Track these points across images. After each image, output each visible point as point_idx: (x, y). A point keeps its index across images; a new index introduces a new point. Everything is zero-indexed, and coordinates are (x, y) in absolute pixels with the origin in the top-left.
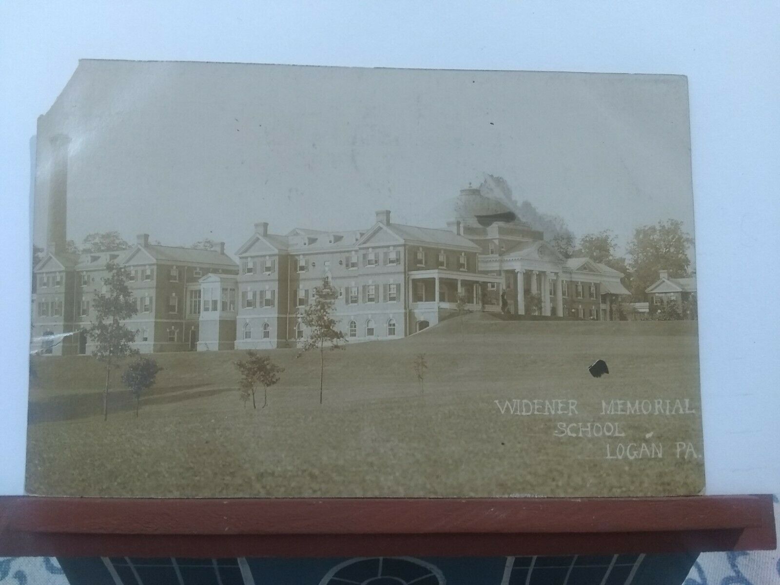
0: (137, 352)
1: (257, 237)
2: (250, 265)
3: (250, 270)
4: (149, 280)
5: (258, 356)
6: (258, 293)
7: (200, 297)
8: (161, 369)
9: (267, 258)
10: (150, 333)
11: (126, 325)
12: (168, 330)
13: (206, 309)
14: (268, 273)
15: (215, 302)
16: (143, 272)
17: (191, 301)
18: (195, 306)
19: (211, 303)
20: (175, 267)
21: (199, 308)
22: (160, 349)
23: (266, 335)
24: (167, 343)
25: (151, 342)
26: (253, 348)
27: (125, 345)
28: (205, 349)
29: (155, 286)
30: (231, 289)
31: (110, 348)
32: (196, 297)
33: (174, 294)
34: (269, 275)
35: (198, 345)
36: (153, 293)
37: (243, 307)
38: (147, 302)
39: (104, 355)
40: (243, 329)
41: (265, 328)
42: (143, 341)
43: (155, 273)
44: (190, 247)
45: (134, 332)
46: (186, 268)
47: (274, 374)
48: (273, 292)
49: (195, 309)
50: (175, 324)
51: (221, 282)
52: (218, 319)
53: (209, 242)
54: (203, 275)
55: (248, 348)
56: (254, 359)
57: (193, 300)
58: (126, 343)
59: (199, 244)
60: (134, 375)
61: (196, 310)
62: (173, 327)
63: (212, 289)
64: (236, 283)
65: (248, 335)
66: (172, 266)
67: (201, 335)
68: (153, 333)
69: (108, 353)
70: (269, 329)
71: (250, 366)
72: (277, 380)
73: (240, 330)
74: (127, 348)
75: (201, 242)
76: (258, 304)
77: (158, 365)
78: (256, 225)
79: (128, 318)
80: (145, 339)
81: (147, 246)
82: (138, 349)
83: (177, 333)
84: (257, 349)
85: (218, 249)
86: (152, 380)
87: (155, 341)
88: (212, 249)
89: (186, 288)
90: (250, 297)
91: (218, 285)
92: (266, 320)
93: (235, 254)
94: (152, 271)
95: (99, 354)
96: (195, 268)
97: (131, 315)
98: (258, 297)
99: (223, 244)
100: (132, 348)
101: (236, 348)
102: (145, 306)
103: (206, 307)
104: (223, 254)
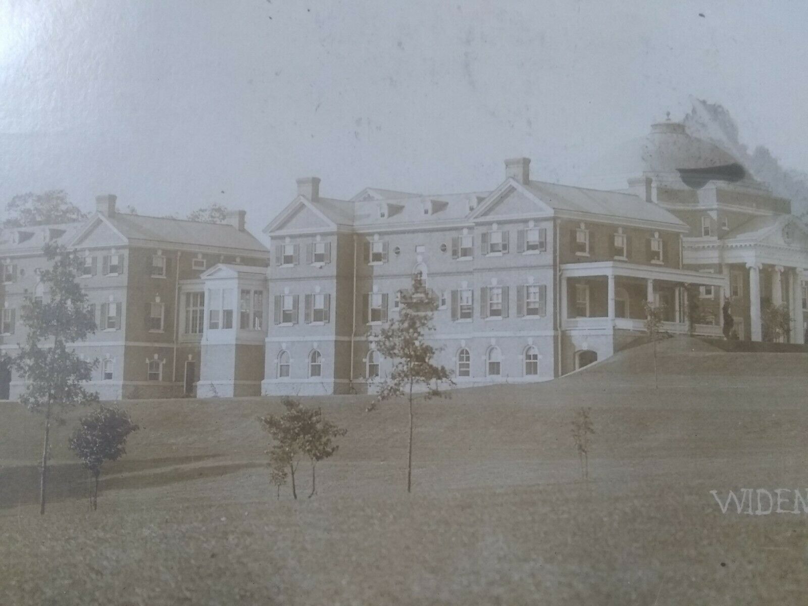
0: (95, 398)
1: (301, 202)
2: (289, 251)
3: (288, 260)
4: (116, 274)
5: (301, 406)
6: (302, 299)
7: (202, 304)
8: (136, 428)
9: (318, 238)
10: (117, 366)
11: (76, 352)
12: (147, 361)
13: (214, 326)
14: (318, 264)
15: (228, 314)
16: (106, 259)
17: (187, 312)
18: (194, 319)
19: (221, 315)
20: (160, 253)
21: (201, 324)
22: (134, 394)
23: (316, 370)
24: (145, 383)
25: (118, 381)
26: (294, 394)
27: (74, 385)
28: (211, 394)
29: (126, 284)
30: (255, 292)
31: (50, 390)
32: (195, 305)
33: (158, 300)
34: (321, 267)
35: (198, 387)
36: (122, 296)
37: (277, 322)
38: (113, 312)
39: (40, 403)
40: (276, 361)
41: (314, 360)
42: (105, 379)
43: (126, 263)
44: (185, 218)
45: (90, 363)
46: (179, 254)
47: (328, 440)
48: (328, 298)
49: (194, 326)
50: (160, 350)
51: (239, 278)
52: (234, 342)
53: (219, 210)
54: (208, 267)
55: (284, 393)
56: (294, 412)
57: (191, 309)
58: (76, 383)
59: (201, 213)
60: (89, 437)
61: (196, 326)
62: (156, 356)
63: (223, 290)
64: (266, 280)
65: (284, 371)
66: (154, 251)
67: (204, 370)
68: (122, 365)
69: (46, 399)
70: (321, 361)
71: (288, 425)
72: (333, 450)
73: (271, 362)
74: (78, 391)
75: (206, 210)
76: (302, 317)
77: (130, 420)
78: (300, 182)
79: (80, 339)
80: (109, 376)
81: (113, 214)
82: (97, 393)
83: (163, 364)
84: (299, 395)
85: (234, 222)
86: (120, 446)
87: (125, 379)
88: (224, 222)
89: (180, 289)
90: (288, 304)
91: (233, 286)
92: (315, 345)
93: (264, 231)
94: (121, 258)
95: (32, 400)
96: (195, 255)
97: (85, 335)
98: (302, 305)
99: (242, 214)
100: (87, 390)
101: (263, 393)
102: (109, 318)
103: (213, 321)
104: (242, 229)
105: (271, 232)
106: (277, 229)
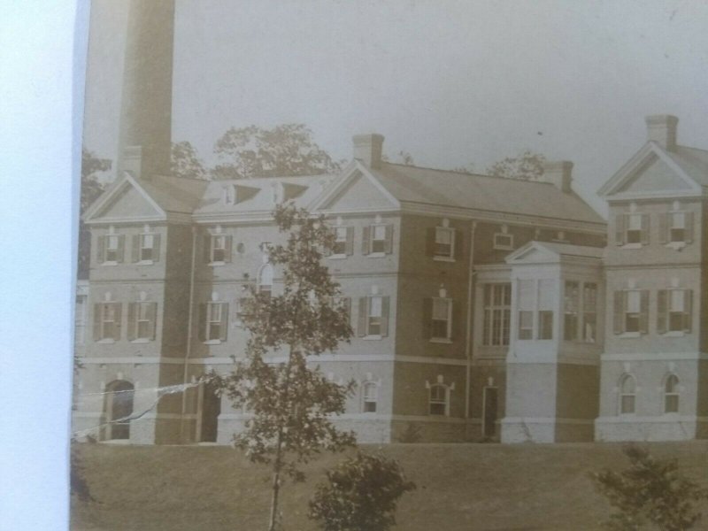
0: (349, 441)
1: (652, 152)
2: (636, 224)
3: (634, 237)
4: (382, 254)
5: (650, 457)
6: (653, 296)
7: (508, 301)
8: (411, 486)
9: (676, 205)
10: (383, 391)
11: (321, 370)
12: (428, 386)
13: (525, 335)
14: (677, 245)
15: (546, 317)
16: (367, 231)
17: (486, 312)
18: (497, 323)
19: (535, 320)
20: (446, 223)
21: (507, 332)
22: (409, 435)
23: (672, 404)
24: (424, 419)
25: (385, 415)
26: (641, 439)
27: (318, 420)
28: (521, 438)
29: (396, 268)
30: (587, 285)
31: (281, 427)
32: (497, 302)
33: (443, 293)
34: (680, 250)
35: (504, 427)
36: (391, 287)
37: (617, 331)
38: (376, 311)
39: (266, 446)
40: (616, 389)
41: (669, 389)
42: (365, 411)
43: (397, 238)
44: (485, 173)
45: (342, 387)
46: (474, 225)
47: (687, 506)
48: (689, 296)
49: (496, 333)
50: (446, 369)
51: (562, 264)
52: (555, 360)
53: (533, 160)
54: (517, 246)
55: (626, 437)
56: (640, 466)
57: (491, 308)
58: (321, 416)
59: (508, 165)
60: (340, 500)
61: (499, 334)
62: (440, 378)
63: (540, 281)
64: (601, 268)
65: (628, 404)
66: (439, 220)
67: (511, 401)
68: (390, 391)
69: (274, 441)
70: (680, 390)
71: (631, 484)
72: (694, 519)
73: (609, 392)
74: (324, 429)
75: (514, 160)
76: (653, 325)
77: (401, 475)
78: (651, 122)
79: (327, 350)
80: (371, 407)
81: (378, 164)
82: (353, 432)
83: (451, 391)
84: (650, 440)
85: (556, 178)
86: (387, 514)
87: (395, 411)
88: (541, 179)
89: (475, 278)
90: (634, 304)
91: (554, 274)
92: (672, 366)
93: (599, 193)
94: (390, 231)
96: (498, 227)
97: (335, 344)
98: (653, 306)
99: (567, 167)
100: (337, 428)
101: (597, 437)
102: (372, 319)
103: (523, 328)
104: (568, 190)
105: (609, 194)
106: (618, 191)
